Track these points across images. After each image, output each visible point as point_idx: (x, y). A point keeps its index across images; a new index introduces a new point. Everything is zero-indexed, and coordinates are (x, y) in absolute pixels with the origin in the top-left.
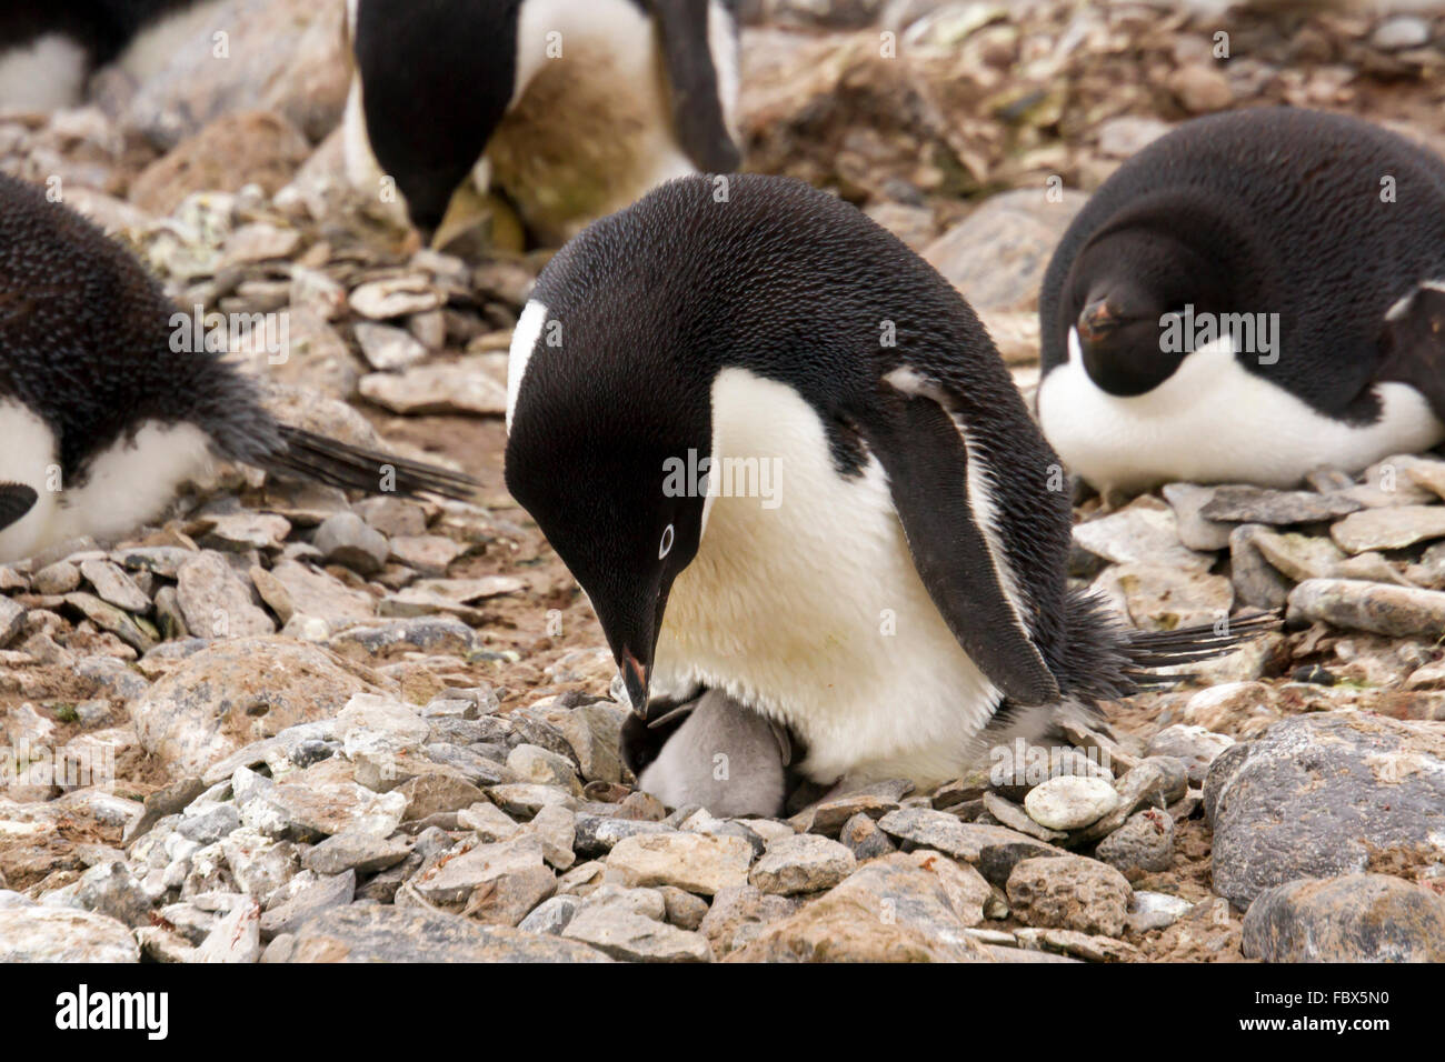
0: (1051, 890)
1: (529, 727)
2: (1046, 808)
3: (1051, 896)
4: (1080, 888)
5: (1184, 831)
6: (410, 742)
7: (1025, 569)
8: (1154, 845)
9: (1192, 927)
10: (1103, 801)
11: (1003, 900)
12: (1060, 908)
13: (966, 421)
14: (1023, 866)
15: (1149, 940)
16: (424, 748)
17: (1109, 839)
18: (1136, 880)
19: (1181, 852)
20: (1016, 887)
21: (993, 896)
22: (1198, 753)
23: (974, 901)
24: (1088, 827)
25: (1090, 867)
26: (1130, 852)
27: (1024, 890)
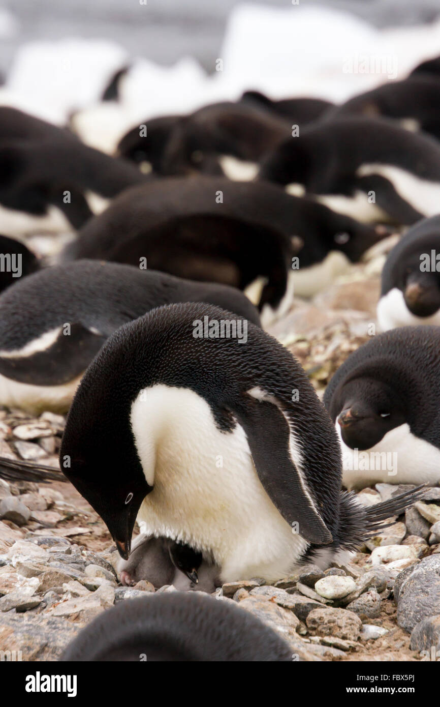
0: (326, 621)
1: (95, 558)
2: (324, 589)
3: (326, 624)
4: (339, 620)
5: (385, 603)
6: (42, 561)
7: (314, 486)
8: (372, 607)
9: (388, 639)
10: (349, 586)
11: (305, 627)
12: (330, 629)
13: (289, 415)
14: (313, 612)
15: (369, 644)
16: (48, 563)
17: (352, 604)
18: (364, 620)
19: (384, 611)
20: (310, 621)
21: (300, 625)
22: (391, 576)
23: (292, 626)
24: (343, 598)
25: (344, 612)
26: (361, 609)
27: (314, 622)
